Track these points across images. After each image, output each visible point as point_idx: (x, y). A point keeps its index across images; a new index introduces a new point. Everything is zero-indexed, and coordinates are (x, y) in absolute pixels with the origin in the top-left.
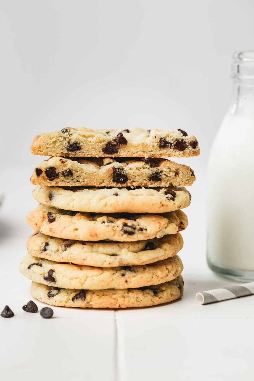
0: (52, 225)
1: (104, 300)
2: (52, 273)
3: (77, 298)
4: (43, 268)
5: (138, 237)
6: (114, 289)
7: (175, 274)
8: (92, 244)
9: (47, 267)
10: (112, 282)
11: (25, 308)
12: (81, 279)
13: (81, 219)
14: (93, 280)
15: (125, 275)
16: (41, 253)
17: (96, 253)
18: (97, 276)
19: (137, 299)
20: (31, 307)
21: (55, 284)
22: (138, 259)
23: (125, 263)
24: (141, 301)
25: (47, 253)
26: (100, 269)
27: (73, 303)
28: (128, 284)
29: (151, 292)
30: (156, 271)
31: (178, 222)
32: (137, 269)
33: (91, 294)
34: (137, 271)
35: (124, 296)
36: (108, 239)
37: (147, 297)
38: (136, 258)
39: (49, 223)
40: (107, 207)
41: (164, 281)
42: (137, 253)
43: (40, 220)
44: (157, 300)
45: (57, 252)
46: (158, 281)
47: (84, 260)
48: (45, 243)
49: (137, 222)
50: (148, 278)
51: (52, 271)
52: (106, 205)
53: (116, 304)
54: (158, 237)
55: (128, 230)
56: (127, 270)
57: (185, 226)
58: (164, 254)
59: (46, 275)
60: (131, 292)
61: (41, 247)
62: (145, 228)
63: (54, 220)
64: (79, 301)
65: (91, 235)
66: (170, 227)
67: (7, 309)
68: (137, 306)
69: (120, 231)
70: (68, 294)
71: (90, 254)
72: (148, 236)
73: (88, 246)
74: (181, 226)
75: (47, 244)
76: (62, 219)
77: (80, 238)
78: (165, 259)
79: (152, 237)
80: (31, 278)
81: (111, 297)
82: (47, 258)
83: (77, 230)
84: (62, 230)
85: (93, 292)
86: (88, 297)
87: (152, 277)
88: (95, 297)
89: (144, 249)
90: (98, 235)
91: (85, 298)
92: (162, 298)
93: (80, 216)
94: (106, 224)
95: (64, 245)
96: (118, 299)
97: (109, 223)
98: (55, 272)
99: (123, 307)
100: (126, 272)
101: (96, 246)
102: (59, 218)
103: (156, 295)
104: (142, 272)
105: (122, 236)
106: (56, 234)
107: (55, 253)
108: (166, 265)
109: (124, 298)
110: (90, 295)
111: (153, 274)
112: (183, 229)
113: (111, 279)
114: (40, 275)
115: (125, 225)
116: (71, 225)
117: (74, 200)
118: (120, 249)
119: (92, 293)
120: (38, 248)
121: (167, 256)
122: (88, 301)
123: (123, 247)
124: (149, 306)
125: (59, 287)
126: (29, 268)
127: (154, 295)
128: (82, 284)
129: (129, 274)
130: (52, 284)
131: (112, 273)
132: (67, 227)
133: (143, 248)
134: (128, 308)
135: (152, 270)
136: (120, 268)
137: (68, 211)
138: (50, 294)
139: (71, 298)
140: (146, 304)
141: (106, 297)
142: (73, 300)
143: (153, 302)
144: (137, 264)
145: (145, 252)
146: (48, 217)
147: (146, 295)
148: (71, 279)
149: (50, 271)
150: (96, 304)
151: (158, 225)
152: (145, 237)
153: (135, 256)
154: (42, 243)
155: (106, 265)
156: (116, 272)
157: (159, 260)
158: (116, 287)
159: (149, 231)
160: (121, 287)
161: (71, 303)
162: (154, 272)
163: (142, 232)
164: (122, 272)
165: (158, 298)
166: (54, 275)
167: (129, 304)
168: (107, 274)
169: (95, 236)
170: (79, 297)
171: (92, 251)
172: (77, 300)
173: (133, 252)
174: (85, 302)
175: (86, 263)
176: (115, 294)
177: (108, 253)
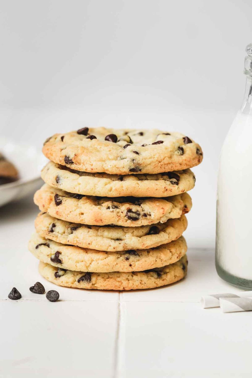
0: (59, 209)
1: (109, 283)
2: (59, 255)
3: (83, 280)
4: (50, 249)
5: (142, 222)
6: (118, 272)
7: (178, 257)
8: (97, 228)
9: (54, 248)
10: (117, 266)
11: (32, 289)
12: (86, 262)
13: (87, 203)
14: (98, 263)
15: (129, 259)
16: (48, 234)
17: (101, 237)
18: (102, 260)
19: (140, 281)
20: (38, 289)
21: (62, 265)
22: (142, 244)
23: (129, 248)
24: (145, 283)
25: (54, 234)
26: (105, 253)
27: (79, 284)
28: (132, 267)
29: (155, 275)
30: (159, 254)
31: (183, 206)
32: (141, 253)
33: (97, 277)
34: (141, 255)
35: (129, 278)
36: (112, 224)
37: (151, 279)
38: (140, 243)
39: (56, 205)
40: (111, 192)
41: (168, 264)
42: (141, 237)
43: (47, 201)
44: (160, 282)
45: (63, 234)
46: (161, 265)
47: (89, 244)
48: (53, 225)
49: (141, 207)
50: (151, 262)
51: (58, 253)
52: (111, 190)
53: (120, 286)
54: (161, 222)
55: (132, 216)
56: (131, 254)
57: (189, 209)
58: (167, 238)
59: (53, 257)
60: (135, 275)
61: (48, 227)
62: (149, 213)
63: (60, 203)
64: (85, 283)
65: (96, 221)
66: (173, 212)
67: (15, 291)
68: (141, 288)
69: (124, 217)
70: (74, 275)
71: (95, 238)
72: (152, 222)
73: (93, 230)
74: (185, 209)
75: (54, 226)
76: (68, 202)
77: (85, 222)
78: (168, 242)
79: (156, 222)
80: (38, 257)
81: (116, 280)
82: (54, 239)
83: (82, 214)
84: (68, 214)
85: (98, 274)
86: (94, 279)
87: (155, 261)
88: (100, 279)
89: (149, 233)
90: (103, 220)
91: (91, 280)
92: (165, 281)
93: (86, 200)
94: (111, 209)
95: (70, 228)
96: (123, 281)
97: (114, 208)
98: (62, 254)
99: (127, 289)
100: (130, 256)
101: (101, 230)
102: (66, 200)
103: (159, 278)
104: (146, 256)
105: (126, 221)
106: (62, 217)
107: (62, 234)
108: (170, 247)
109: (129, 281)
110: (95, 277)
111: (157, 258)
112: (187, 212)
113: (116, 263)
114: (47, 256)
115: (130, 211)
116: (77, 209)
117: (80, 184)
118: (125, 233)
119: (96, 275)
120: (45, 229)
121: (171, 240)
122: (94, 283)
123: (127, 232)
124: (153, 288)
125: (65, 269)
126: (37, 247)
127: (158, 277)
128: (87, 267)
129: (133, 258)
130: (59, 266)
131: (117, 257)
132: (73, 211)
133: (147, 232)
134: (132, 290)
135: (155, 254)
136: (124, 252)
137: (74, 194)
138: (57, 274)
139: (77, 280)
140: (150, 286)
141: (111, 280)
142: (79, 281)
143: (157, 284)
144: (141, 248)
145: (149, 237)
146: (55, 200)
147: (150, 277)
148: (77, 262)
149: (57, 253)
150: (101, 286)
151: (161, 211)
152: (149, 222)
153: (139, 241)
154: (49, 224)
155: (110, 249)
156: (121, 256)
157: (163, 244)
158: (121, 270)
159: (153, 216)
160: (126, 271)
161: (76, 284)
162: (158, 256)
163: (146, 217)
164: (127, 255)
165: (162, 280)
166: (61, 257)
167: (133, 287)
168: (112, 258)
169: (100, 221)
170: (84, 279)
171: (97, 236)
172: (82, 282)
173: (137, 236)
174: (91, 284)
175: (91, 247)
176: (119, 277)
177: (112, 237)
